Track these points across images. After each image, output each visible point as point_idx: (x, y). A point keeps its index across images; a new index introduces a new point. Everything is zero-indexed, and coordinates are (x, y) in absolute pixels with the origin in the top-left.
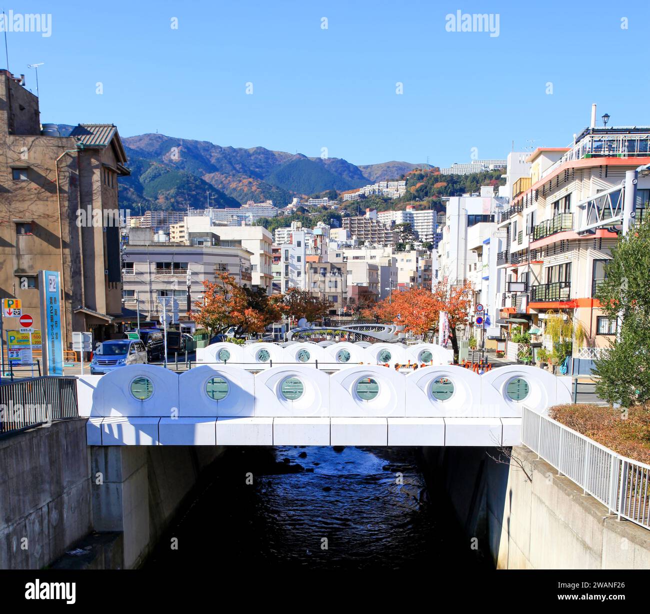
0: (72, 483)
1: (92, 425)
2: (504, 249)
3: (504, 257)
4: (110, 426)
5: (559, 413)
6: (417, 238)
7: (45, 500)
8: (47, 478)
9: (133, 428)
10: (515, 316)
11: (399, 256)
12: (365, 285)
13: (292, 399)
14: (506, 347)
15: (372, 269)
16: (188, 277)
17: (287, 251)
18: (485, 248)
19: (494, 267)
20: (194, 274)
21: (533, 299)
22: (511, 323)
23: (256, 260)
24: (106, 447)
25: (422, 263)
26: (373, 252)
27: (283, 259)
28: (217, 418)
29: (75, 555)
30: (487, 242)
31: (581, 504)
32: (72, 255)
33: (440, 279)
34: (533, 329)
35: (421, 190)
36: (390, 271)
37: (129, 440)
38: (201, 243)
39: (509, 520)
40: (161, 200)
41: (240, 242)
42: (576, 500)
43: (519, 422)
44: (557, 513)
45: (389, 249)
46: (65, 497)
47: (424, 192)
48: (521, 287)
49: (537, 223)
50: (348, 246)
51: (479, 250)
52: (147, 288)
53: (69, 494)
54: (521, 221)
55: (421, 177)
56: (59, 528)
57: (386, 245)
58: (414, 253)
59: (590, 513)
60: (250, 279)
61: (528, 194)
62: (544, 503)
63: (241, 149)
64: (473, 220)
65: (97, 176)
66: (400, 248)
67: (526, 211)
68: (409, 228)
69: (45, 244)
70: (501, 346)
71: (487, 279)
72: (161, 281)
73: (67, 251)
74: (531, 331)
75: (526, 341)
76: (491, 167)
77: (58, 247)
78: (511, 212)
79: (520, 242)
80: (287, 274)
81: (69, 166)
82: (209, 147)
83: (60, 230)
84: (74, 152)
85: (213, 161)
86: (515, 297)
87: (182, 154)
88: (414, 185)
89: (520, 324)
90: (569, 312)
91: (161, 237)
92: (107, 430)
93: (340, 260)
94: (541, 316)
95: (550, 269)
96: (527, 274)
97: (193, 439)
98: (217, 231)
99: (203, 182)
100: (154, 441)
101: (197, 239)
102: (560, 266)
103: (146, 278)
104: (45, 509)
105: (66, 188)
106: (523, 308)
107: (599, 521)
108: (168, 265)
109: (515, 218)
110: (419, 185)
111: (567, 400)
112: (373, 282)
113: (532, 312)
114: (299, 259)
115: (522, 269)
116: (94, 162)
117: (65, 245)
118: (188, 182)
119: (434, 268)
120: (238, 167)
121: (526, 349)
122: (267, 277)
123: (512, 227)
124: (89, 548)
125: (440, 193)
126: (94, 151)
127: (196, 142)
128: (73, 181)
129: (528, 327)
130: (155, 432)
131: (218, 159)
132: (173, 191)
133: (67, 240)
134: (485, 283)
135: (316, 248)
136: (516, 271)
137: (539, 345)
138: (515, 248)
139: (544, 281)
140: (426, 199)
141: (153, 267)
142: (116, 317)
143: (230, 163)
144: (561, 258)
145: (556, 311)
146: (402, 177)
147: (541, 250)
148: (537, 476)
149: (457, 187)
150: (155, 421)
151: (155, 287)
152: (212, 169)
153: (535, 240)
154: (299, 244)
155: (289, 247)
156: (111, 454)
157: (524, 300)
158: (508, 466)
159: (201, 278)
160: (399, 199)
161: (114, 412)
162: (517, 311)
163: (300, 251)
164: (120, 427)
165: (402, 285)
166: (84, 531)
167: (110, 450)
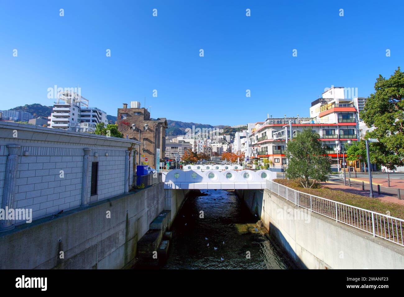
0: (160, 198)
1: (165, 184)
2: (250, 143)
3: (250, 145)
4: (169, 184)
5: (275, 180)
6: (227, 141)
7: (155, 202)
8: (156, 196)
9: (174, 185)
10: (254, 158)
11: (223, 145)
12: (216, 152)
13: (212, 178)
14: (252, 165)
15: (218, 148)
16: (178, 150)
17: (199, 144)
18: (246, 143)
19: (248, 147)
20: (180, 149)
21: (259, 155)
22: (253, 160)
23: (193, 146)
24: (168, 189)
25: (228, 147)
26: (217, 145)
27: (198, 146)
28: (194, 182)
29: (161, 216)
30: (246, 142)
31: (287, 203)
32: (155, 145)
33: (234, 150)
34: (259, 161)
35: (227, 131)
36: (222, 149)
37: (173, 188)
38: (181, 143)
39: (264, 207)
40: (170, 133)
41: (189, 142)
42: (285, 202)
43: (265, 183)
44: (279, 205)
45: (221, 144)
46: (159, 201)
47: (227, 132)
48: (256, 152)
49: (258, 138)
50: (212, 143)
51: (244, 144)
52: (169, 152)
53: (160, 201)
54: (254, 138)
55: (227, 128)
56: (157, 209)
57: (220, 143)
58: (227, 145)
59: (290, 205)
60: (192, 150)
61: (256, 132)
62: (275, 203)
63: (188, 123)
64: (241, 138)
65: (161, 128)
66: (223, 143)
67: (256, 135)
68: (225, 139)
69: (149, 143)
70: (251, 165)
71: (246, 150)
72: (173, 151)
73: (154, 144)
74: (258, 162)
75: (257, 164)
76: (242, 126)
77: (152, 143)
78: (252, 136)
79: (254, 142)
80: (199, 149)
81: (156, 127)
82: (181, 122)
83: (153, 140)
84: (157, 124)
85: (181, 125)
86: (254, 154)
87: (175, 124)
88: (225, 130)
89: (256, 160)
90: (268, 157)
91: (171, 141)
92: (168, 185)
93: (210, 146)
94: (261, 158)
95: (262, 148)
96: (257, 149)
97: (188, 188)
98: (184, 140)
99: (179, 130)
100: (179, 188)
101: (180, 142)
102: (265, 147)
103: (169, 150)
104: (155, 204)
105: (155, 131)
106: (256, 156)
107: (293, 207)
108: (174, 147)
109: (253, 137)
110: (226, 130)
111: (276, 178)
112: (218, 151)
113: (259, 157)
114: (202, 146)
115: (255, 148)
116: (161, 125)
117: (154, 143)
118: (176, 130)
119: (232, 148)
120: (187, 126)
121: (257, 166)
122: (195, 150)
123: (252, 139)
124: (164, 214)
125: (231, 132)
126: (161, 123)
127: (178, 121)
128: (156, 129)
129: (257, 161)
130: (180, 186)
131: (183, 125)
132: (173, 132)
133: (154, 142)
134: (246, 151)
135: (205, 144)
136: (254, 148)
137: (261, 165)
138: (253, 143)
139: (261, 151)
140: (228, 133)
141: (171, 148)
142: (164, 159)
143: (185, 125)
144: (265, 146)
145: (265, 157)
146: (223, 128)
147: (260, 144)
148: (272, 196)
149: (235, 130)
150: (180, 183)
151: (171, 152)
152: (181, 127)
153: (258, 142)
154: (202, 143)
155: (199, 143)
156: (169, 191)
157: (256, 155)
158: (263, 194)
159: (181, 150)
160: (222, 133)
161: (170, 181)
162: (255, 157)
163: (202, 144)
164: (171, 184)
165: (224, 152)
166: (162, 210)
167: (169, 190)
